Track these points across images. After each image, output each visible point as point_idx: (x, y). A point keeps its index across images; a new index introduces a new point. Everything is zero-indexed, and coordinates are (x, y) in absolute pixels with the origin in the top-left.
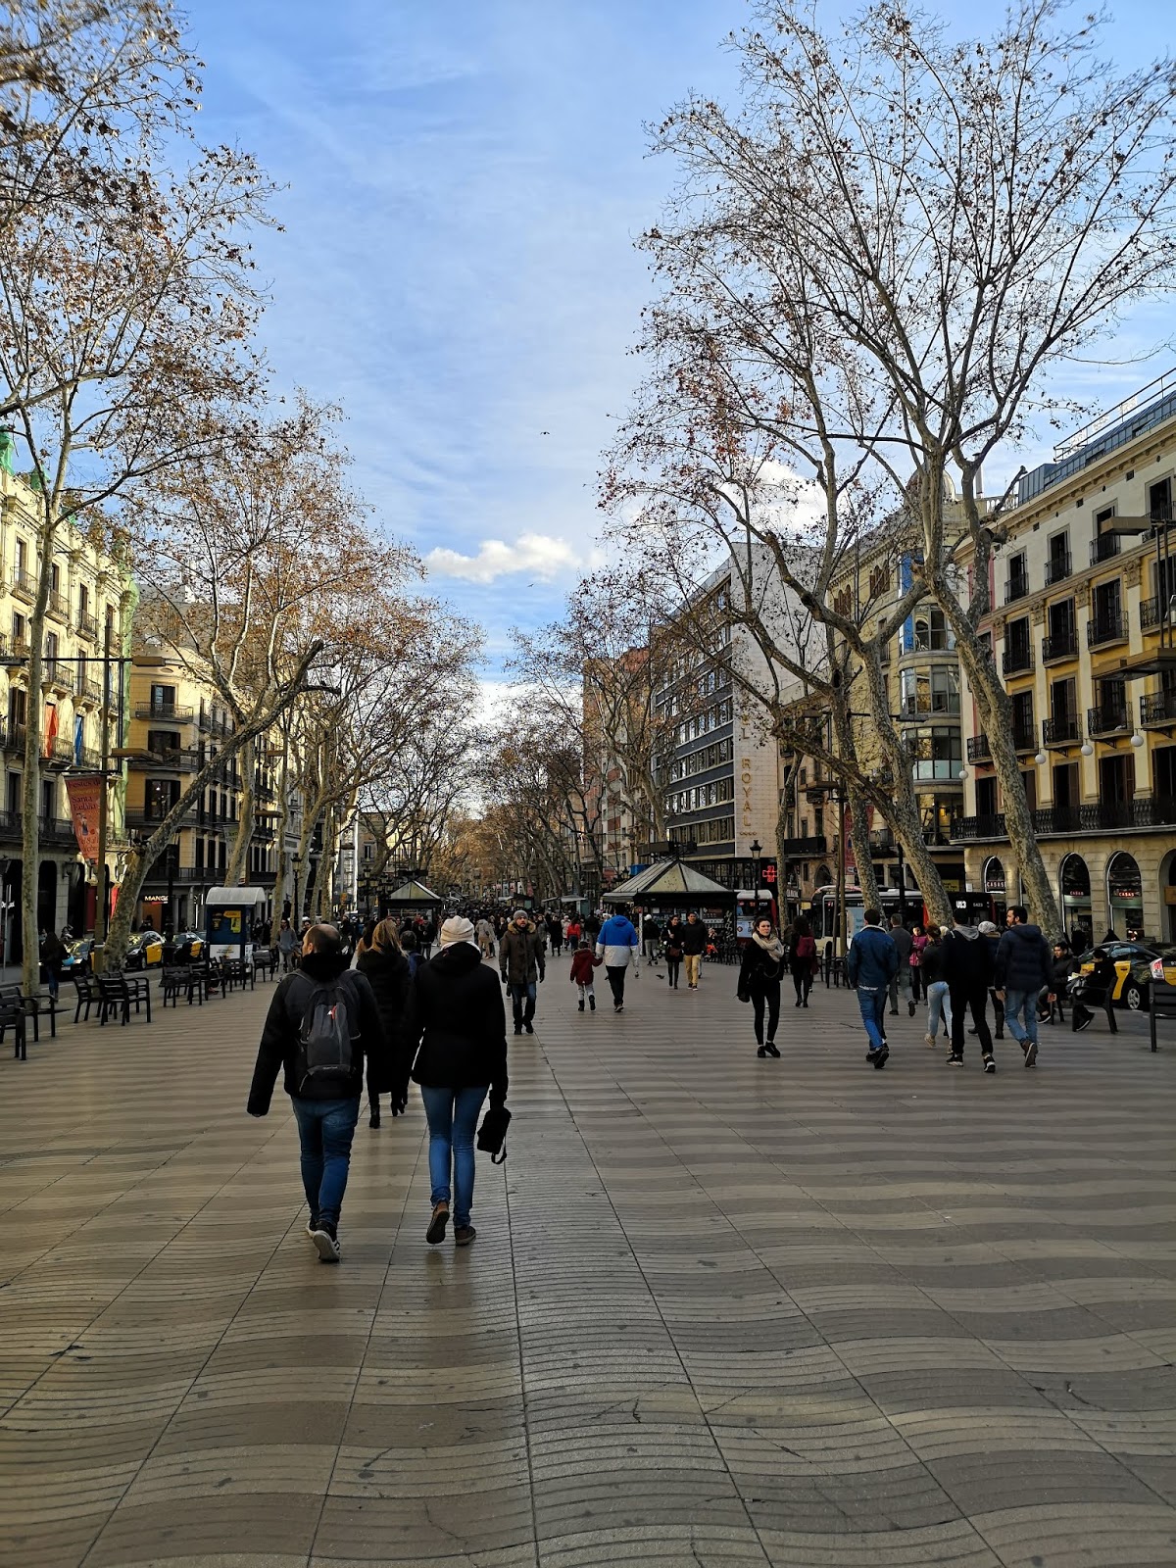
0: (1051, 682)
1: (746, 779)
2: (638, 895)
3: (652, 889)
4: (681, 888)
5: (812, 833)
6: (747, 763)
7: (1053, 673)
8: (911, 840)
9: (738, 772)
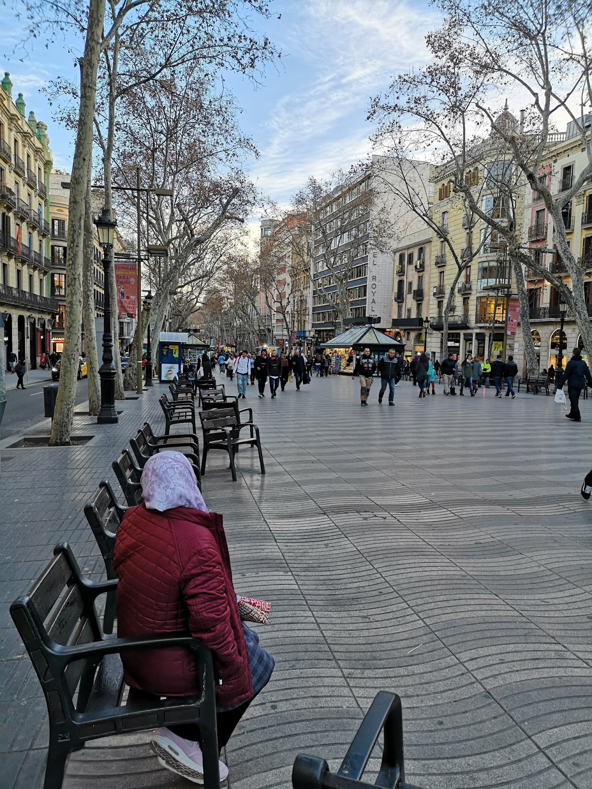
0: (584, 237)
1: (374, 286)
2: (355, 345)
3: (361, 342)
4: (376, 342)
5: (414, 316)
6: (374, 278)
7: (585, 232)
8: (582, 316)
9: (369, 283)
